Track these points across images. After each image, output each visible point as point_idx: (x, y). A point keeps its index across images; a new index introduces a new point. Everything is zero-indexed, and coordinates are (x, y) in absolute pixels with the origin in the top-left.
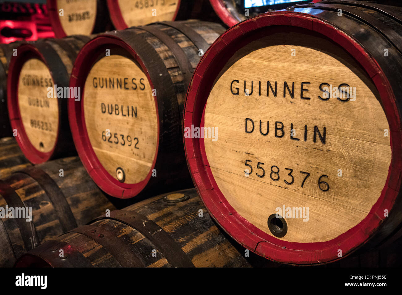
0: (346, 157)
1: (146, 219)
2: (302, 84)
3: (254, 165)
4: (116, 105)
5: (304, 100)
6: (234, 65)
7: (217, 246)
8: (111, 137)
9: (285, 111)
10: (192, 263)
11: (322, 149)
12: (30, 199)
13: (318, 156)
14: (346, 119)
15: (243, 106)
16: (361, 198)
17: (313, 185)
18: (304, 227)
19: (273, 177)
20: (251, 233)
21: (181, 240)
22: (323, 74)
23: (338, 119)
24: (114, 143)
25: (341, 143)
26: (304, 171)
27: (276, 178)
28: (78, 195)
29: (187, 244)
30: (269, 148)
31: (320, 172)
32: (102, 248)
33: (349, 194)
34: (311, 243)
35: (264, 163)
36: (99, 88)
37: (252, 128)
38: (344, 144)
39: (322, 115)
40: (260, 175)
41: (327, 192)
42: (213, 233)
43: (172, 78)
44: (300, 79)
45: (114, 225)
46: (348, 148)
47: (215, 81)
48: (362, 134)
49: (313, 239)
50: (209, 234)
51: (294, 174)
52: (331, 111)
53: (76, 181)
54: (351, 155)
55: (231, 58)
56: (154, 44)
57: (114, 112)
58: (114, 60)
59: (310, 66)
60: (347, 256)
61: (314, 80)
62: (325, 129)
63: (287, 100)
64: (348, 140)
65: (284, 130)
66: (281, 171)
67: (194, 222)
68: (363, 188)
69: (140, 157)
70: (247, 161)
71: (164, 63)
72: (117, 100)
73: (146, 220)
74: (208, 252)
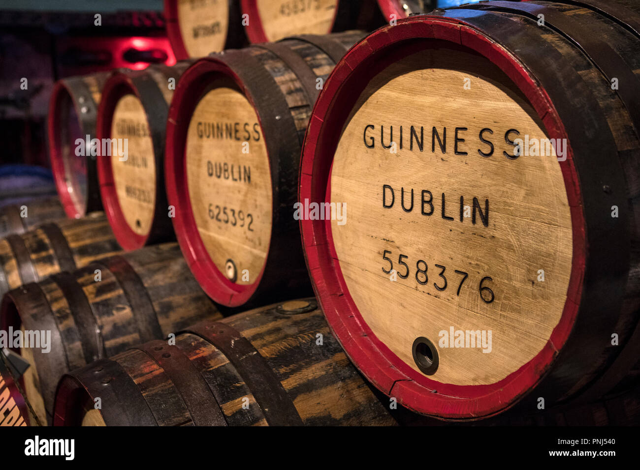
0: (516, 247)
1: (238, 335)
2: (456, 130)
3: (395, 260)
4: (225, 164)
5: (459, 156)
6: (368, 101)
7: (340, 384)
8: (219, 213)
9: (435, 173)
10: (294, 405)
11: (483, 235)
12: (102, 301)
13: (478, 246)
14: (515, 187)
15: (380, 165)
16: (538, 315)
17: (473, 293)
18: (461, 359)
19: (419, 278)
20: (391, 366)
21: (283, 370)
22: (484, 113)
23: (505, 186)
24: (223, 222)
25: (509, 225)
26: (460, 270)
27: (423, 280)
28: (171, 299)
29: (290, 376)
30: (414, 233)
31: (482, 272)
32: (163, 372)
33: (521, 308)
34: (471, 386)
35: (407, 255)
36: (205, 138)
37: (392, 201)
38: (513, 227)
39: (484, 180)
40: (402, 274)
41: (491, 305)
42: (337, 363)
43: (296, 122)
44: (453, 123)
45: (192, 342)
46: (518, 233)
47: (344, 127)
48: (538, 210)
49: (473, 380)
50: (330, 365)
51: (447, 274)
52: (496, 174)
53: (171, 278)
54: (523, 245)
55: (365, 91)
56: (274, 71)
57: (222, 175)
58: (222, 95)
59: (466, 101)
60: (510, 407)
61: (472, 124)
62: (487, 202)
63: (437, 156)
64: (518, 220)
65: (433, 203)
66: (430, 269)
67: (310, 345)
68: (540, 300)
69: (255, 244)
70: (386, 252)
71: (287, 99)
72: (226, 157)
73: (238, 337)
74: (323, 391)
